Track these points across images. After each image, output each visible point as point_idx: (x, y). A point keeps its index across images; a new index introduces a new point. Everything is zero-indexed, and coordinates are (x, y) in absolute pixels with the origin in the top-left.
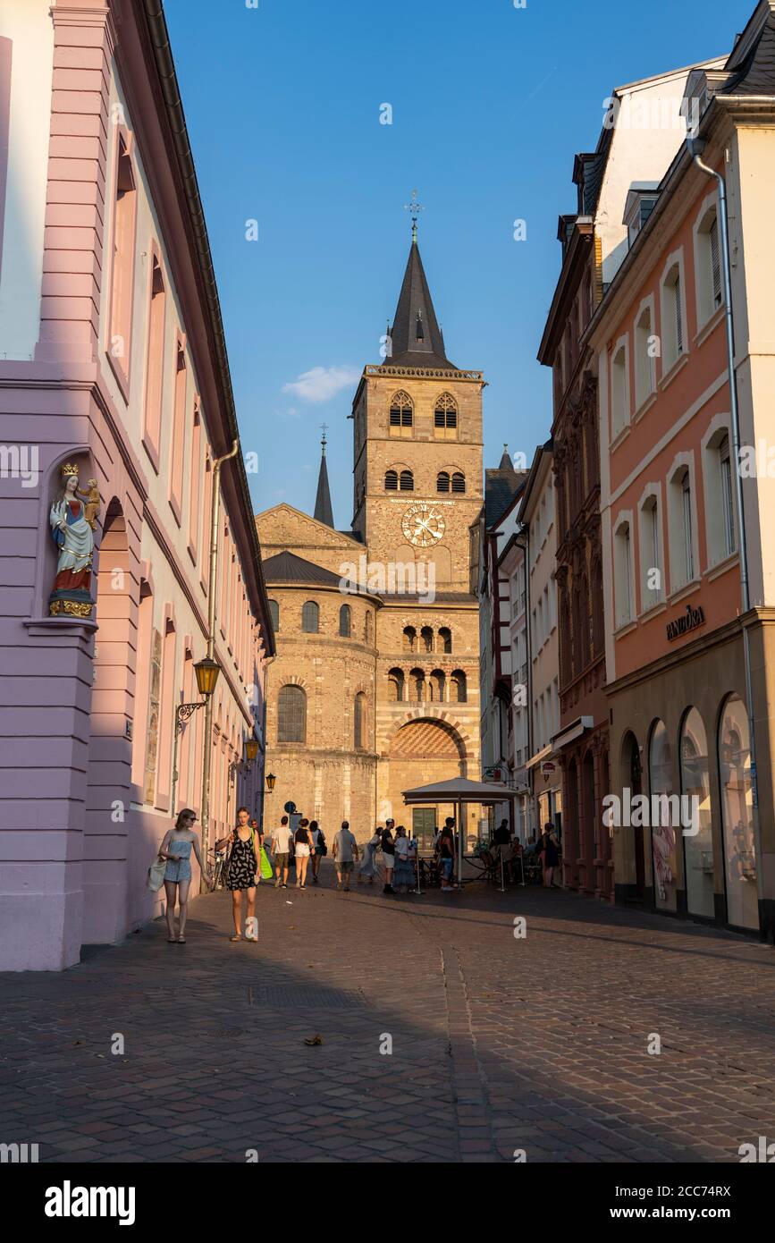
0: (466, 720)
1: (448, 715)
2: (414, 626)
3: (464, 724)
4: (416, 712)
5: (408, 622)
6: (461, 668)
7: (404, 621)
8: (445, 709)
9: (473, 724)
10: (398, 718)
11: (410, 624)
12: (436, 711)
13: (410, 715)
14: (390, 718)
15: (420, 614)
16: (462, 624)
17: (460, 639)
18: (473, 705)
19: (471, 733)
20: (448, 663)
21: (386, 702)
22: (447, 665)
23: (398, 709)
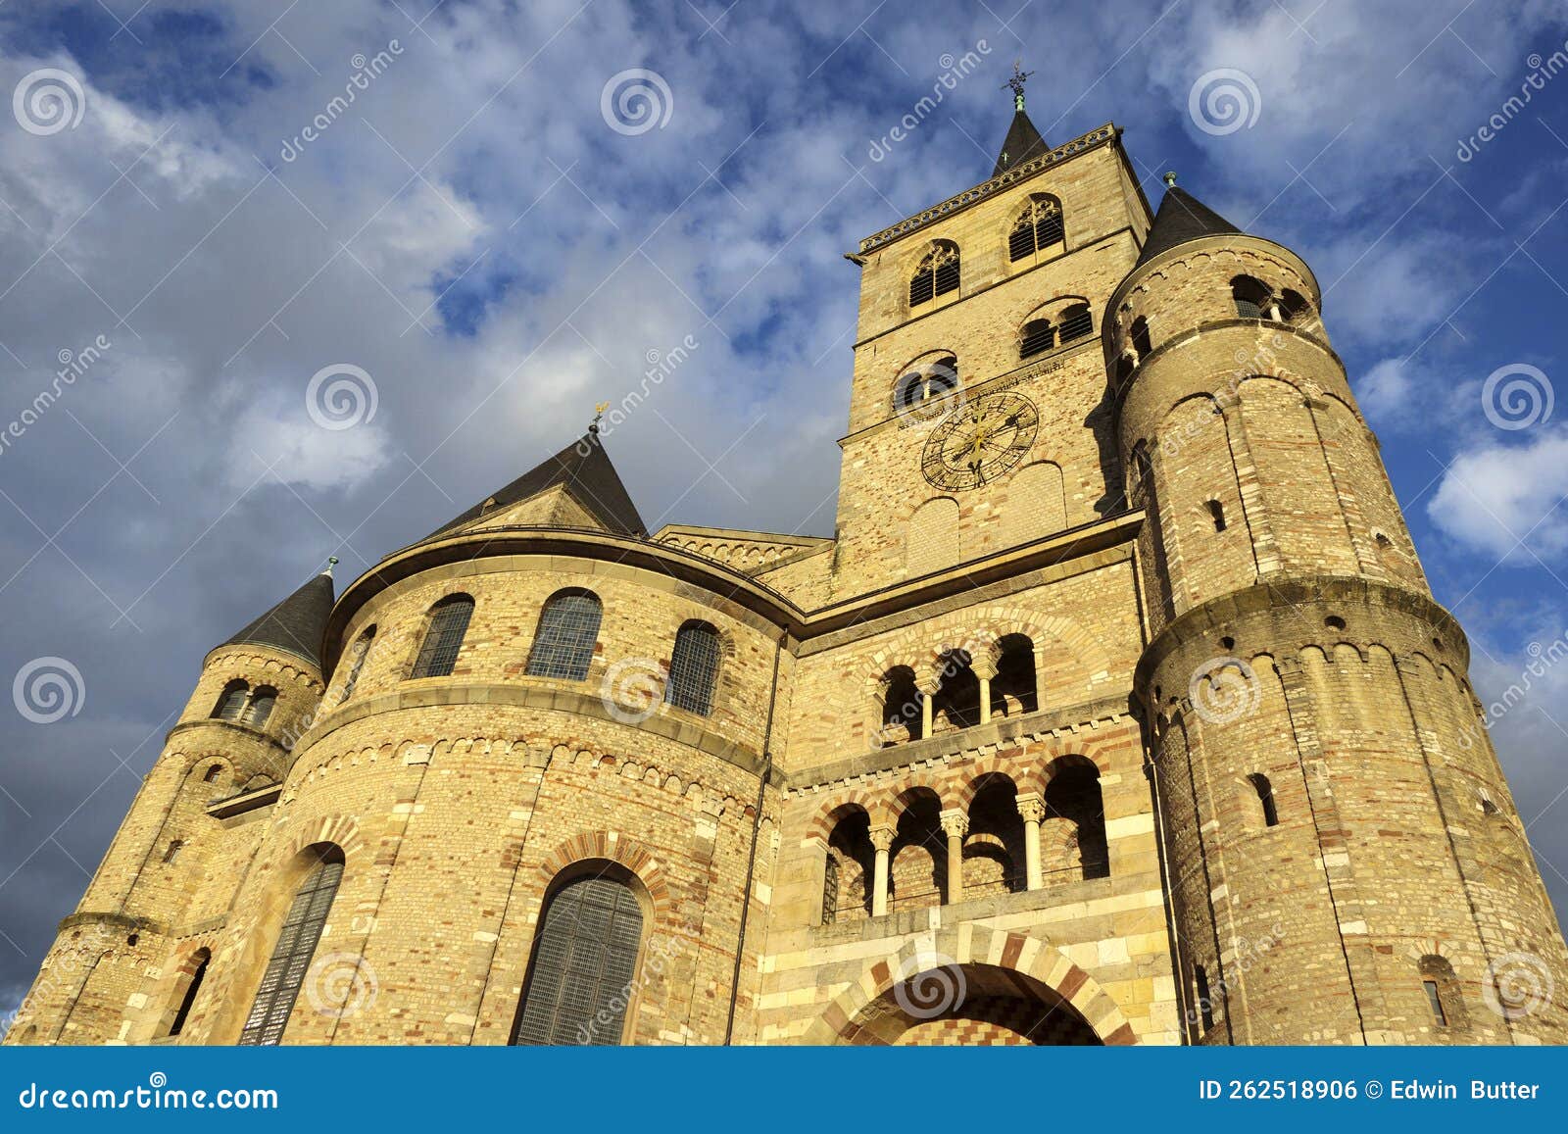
0: (1112, 952)
1: (1031, 946)
2: (909, 661)
3: (1105, 975)
4: (906, 953)
5: (889, 658)
6: (1076, 750)
7: (879, 658)
8: (1017, 922)
9: (1144, 966)
10: (835, 991)
11: (897, 662)
12: (981, 936)
13: (881, 971)
14: (807, 995)
15: (929, 624)
16: (1071, 608)
17: (1064, 653)
18: (1137, 882)
19: (1145, 1012)
20: (1024, 743)
21: (801, 936)
22: (1020, 751)
23: (842, 952)
